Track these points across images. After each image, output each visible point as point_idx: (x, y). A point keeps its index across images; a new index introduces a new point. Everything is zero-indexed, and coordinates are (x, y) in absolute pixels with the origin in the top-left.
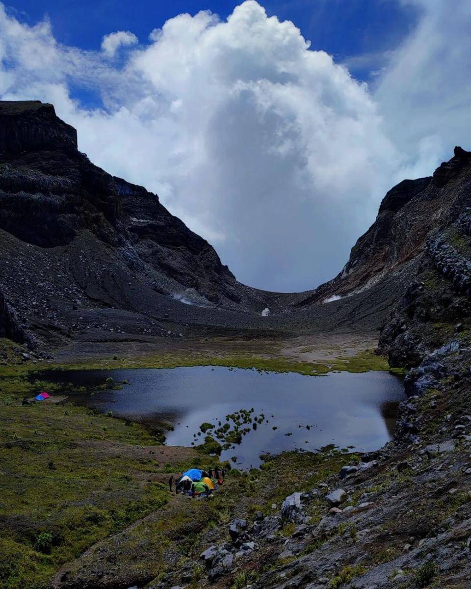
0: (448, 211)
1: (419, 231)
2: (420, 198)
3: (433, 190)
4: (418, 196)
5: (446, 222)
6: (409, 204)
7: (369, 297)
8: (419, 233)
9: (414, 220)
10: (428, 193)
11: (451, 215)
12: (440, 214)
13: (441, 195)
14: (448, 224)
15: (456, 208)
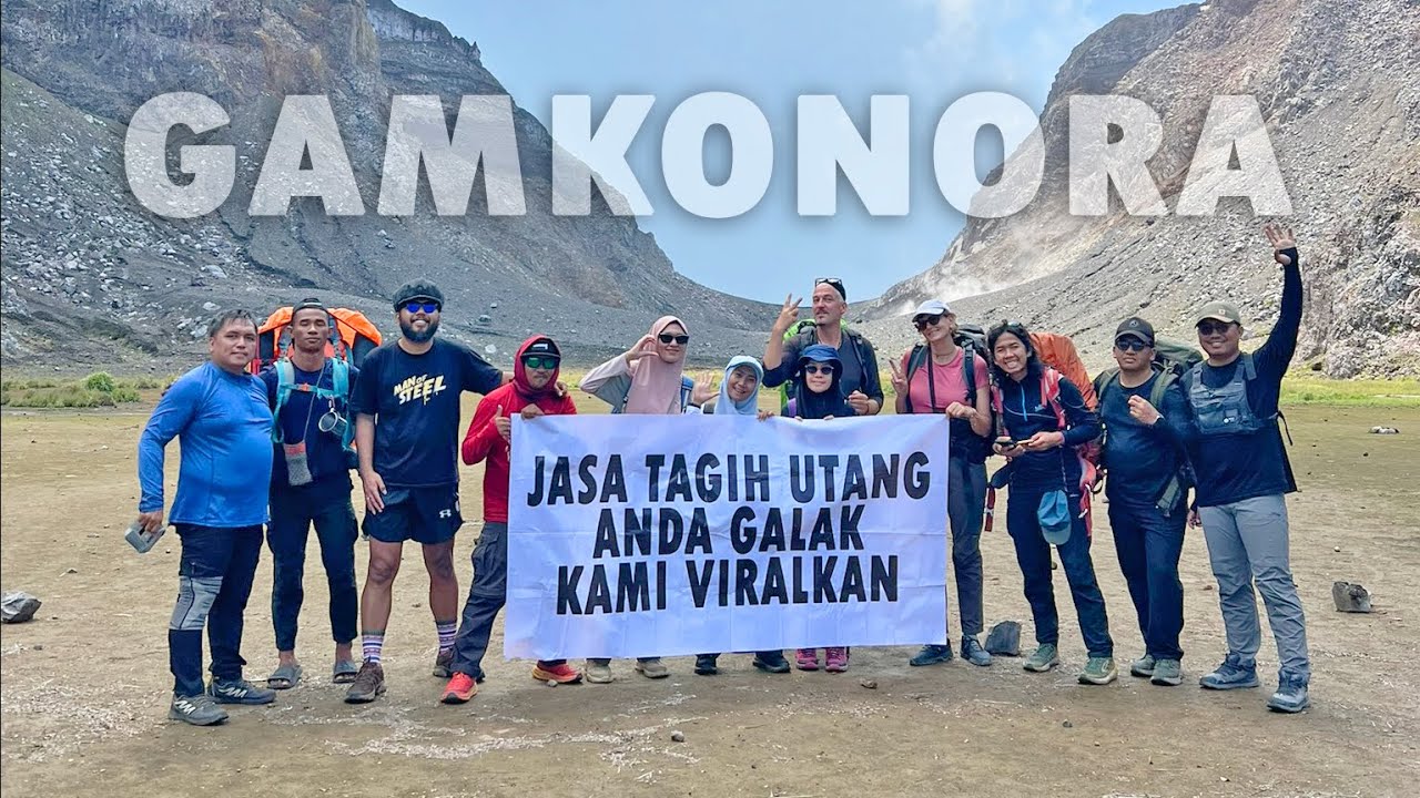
0: (1271, 68)
1: (1188, 122)
2: (1185, 42)
3: (1219, 21)
4: (1177, 36)
5: (1271, 96)
6: (1155, 58)
7: (1070, 288)
8: (1189, 128)
9: (1171, 97)
10: (1205, 29)
11: (1285, 76)
12: (1247, 78)
13: (1243, 34)
14: (1278, 99)
15: (1298, 58)
